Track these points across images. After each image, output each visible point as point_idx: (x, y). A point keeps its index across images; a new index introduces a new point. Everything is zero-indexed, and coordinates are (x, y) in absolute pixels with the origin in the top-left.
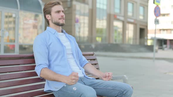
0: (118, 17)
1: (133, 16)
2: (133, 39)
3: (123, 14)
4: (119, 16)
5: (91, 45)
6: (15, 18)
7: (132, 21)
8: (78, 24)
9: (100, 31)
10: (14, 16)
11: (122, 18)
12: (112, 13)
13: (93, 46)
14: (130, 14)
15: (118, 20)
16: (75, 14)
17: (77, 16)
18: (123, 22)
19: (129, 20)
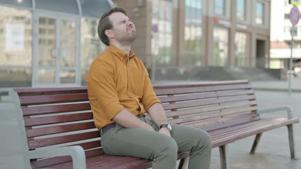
0: (221, 22)
3: (228, 16)
4: (223, 20)
5: (177, 70)
7: (244, 27)
11: (227, 24)
12: (211, 15)
13: (182, 70)
15: (222, 27)
18: (229, 30)
19: (239, 26)
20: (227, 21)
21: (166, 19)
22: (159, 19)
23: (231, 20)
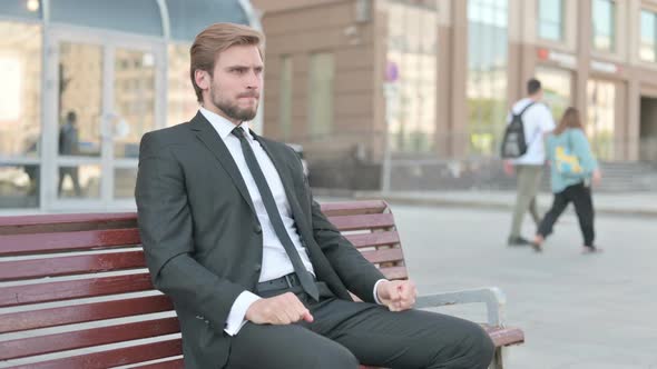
0: (553, 56)
1: (613, 48)
2: (616, 141)
3: (571, 43)
4: (558, 51)
5: (444, 167)
6: (154, 67)
7: (611, 69)
8: (397, 84)
9: (484, 111)
10: (148, 60)
11: (570, 61)
12: (530, 39)
13: (456, 169)
14: (602, 41)
15: (556, 67)
16: (385, 50)
17: (394, 56)
18: (574, 74)
19: (597, 66)
20: (570, 53)
21: (421, 51)
22: (405, 51)
23: (578, 53)
